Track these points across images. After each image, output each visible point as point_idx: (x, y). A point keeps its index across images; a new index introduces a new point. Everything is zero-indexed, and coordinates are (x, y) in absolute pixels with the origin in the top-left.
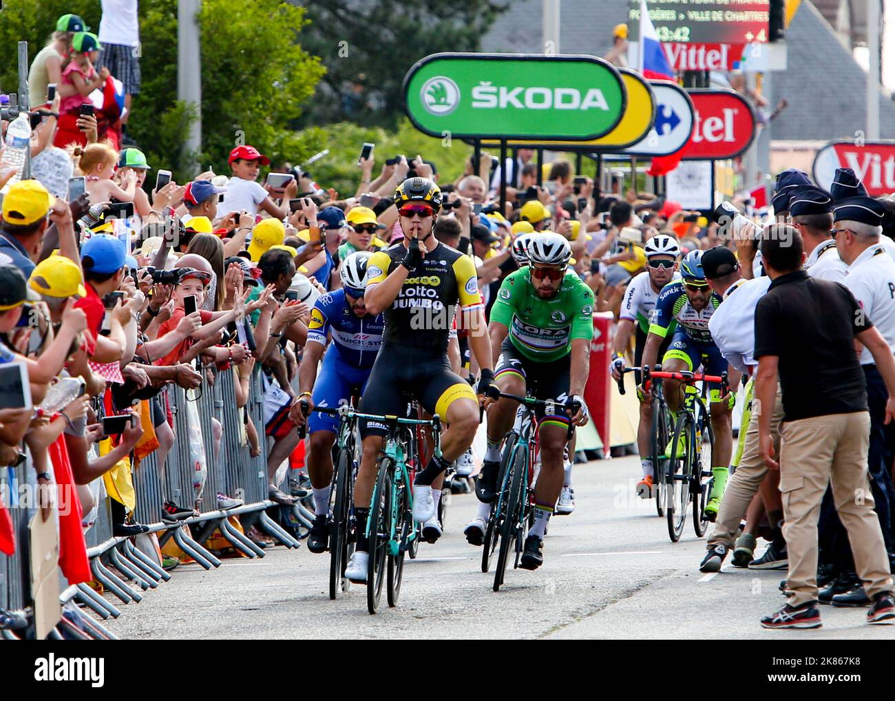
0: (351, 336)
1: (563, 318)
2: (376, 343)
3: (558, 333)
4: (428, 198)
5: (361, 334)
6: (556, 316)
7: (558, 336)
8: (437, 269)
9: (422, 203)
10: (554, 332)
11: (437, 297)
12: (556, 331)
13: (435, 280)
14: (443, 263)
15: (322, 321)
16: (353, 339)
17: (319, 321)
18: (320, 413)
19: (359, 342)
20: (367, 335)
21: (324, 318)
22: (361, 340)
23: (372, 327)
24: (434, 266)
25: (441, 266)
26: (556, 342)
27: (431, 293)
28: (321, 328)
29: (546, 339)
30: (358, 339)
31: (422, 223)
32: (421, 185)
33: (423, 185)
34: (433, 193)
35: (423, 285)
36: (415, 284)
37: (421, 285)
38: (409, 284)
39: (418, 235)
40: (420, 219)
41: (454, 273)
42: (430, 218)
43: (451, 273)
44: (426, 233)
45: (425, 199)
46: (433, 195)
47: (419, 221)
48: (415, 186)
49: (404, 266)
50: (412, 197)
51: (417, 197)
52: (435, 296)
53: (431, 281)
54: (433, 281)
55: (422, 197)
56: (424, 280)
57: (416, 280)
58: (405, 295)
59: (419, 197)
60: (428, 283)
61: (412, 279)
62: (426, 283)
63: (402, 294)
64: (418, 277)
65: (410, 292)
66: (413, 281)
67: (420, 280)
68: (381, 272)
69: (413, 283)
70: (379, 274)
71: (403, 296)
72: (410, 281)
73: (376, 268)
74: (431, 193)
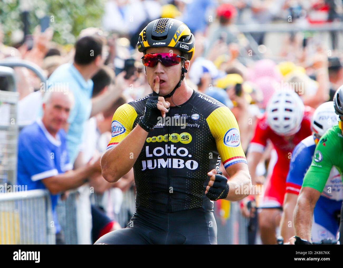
4: (173, 44)
11: (190, 156)
13: (186, 138)
14: (195, 117)
25: (193, 121)
27: (183, 152)
31: (167, 74)
32: (164, 28)
33: (168, 29)
34: (179, 37)
35: (173, 143)
36: (163, 142)
37: (169, 143)
38: (157, 142)
39: (161, 88)
40: (163, 70)
41: (209, 128)
42: (178, 67)
43: (205, 128)
44: (172, 84)
45: (169, 45)
46: (179, 40)
47: (163, 71)
48: (157, 29)
49: (140, 126)
50: (154, 44)
51: (159, 43)
52: (188, 156)
53: (182, 138)
54: (184, 138)
55: (164, 43)
56: (173, 137)
57: (163, 138)
58: (153, 155)
59: (162, 43)
60: (178, 141)
61: (159, 137)
62: (175, 141)
63: (150, 154)
64: (166, 134)
65: (159, 152)
66: (160, 138)
67: (168, 138)
68: (125, 130)
69: (161, 141)
70: (122, 132)
71: (151, 155)
72: (158, 139)
73: (119, 125)
74: (176, 38)
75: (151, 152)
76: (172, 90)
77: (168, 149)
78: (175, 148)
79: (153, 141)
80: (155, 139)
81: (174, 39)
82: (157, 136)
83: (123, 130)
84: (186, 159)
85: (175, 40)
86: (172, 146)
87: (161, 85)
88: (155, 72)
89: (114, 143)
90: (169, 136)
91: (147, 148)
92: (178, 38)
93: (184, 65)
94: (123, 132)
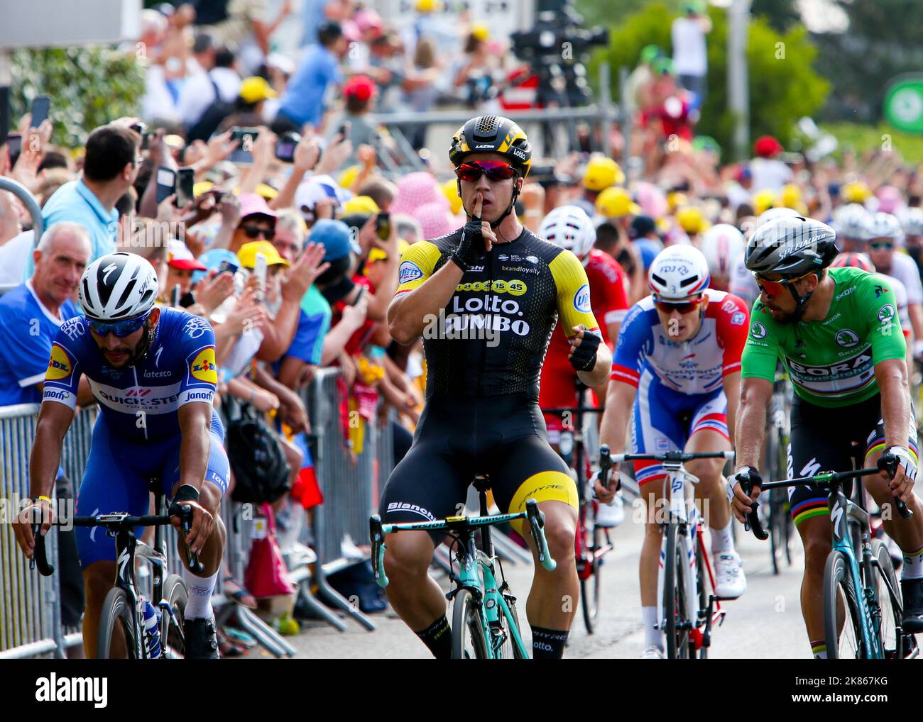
0: (121, 393)
1: (855, 338)
2: (164, 400)
3: (858, 363)
4: (504, 148)
5: (137, 388)
6: (844, 339)
7: (861, 366)
8: (520, 269)
9: (494, 158)
10: (851, 363)
11: (521, 314)
12: (854, 360)
13: (517, 287)
14: (533, 259)
15: (68, 367)
16: (124, 398)
17: (63, 367)
18: (94, 529)
19: (136, 402)
20: (145, 389)
21: (72, 361)
22: (139, 397)
23: (154, 374)
24: (516, 264)
25: (530, 265)
26: (862, 377)
27: (510, 307)
28: (66, 380)
29: (845, 377)
30: (132, 396)
31: (494, 192)
32: (492, 126)
33: (497, 127)
34: (513, 140)
35: (496, 294)
36: (482, 291)
37: (492, 294)
38: (472, 291)
39: (483, 212)
40: (489, 185)
41: (552, 277)
42: (509, 183)
43: (547, 277)
44: (500, 209)
45: (499, 150)
46: (513, 145)
47: (488, 187)
48: (481, 128)
49: (454, 261)
50: (477, 147)
51: (485, 146)
52: (517, 313)
53: (511, 287)
54: (514, 288)
55: (493, 147)
56: (497, 285)
57: (483, 286)
58: (465, 309)
59: (489, 146)
60: (505, 291)
61: (475, 284)
62: (501, 291)
63: (459, 307)
64: (487, 280)
65: (474, 305)
66: (477, 286)
67: (490, 286)
68: (421, 274)
69: (478, 290)
70: (417, 276)
71: (462, 310)
72: (473, 286)
73: (413, 267)
74: (509, 140)
75: (462, 304)
76: (499, 217)
77: (489, 301)
78: (500, 301)
79: (466, 290)
80: (469, 286)
81: (506, 141)
82: (472, 283)
83: (418, 274)
84: (513, 318)
85: (508, 144)
86: (496, 297)
87: (485, 206)
88: (477, 187)
89: (407, 291)
90: (491, 284)
91: (456, 299)
92: (511, 140)
93: (517, 184)
94: (419, 277)
